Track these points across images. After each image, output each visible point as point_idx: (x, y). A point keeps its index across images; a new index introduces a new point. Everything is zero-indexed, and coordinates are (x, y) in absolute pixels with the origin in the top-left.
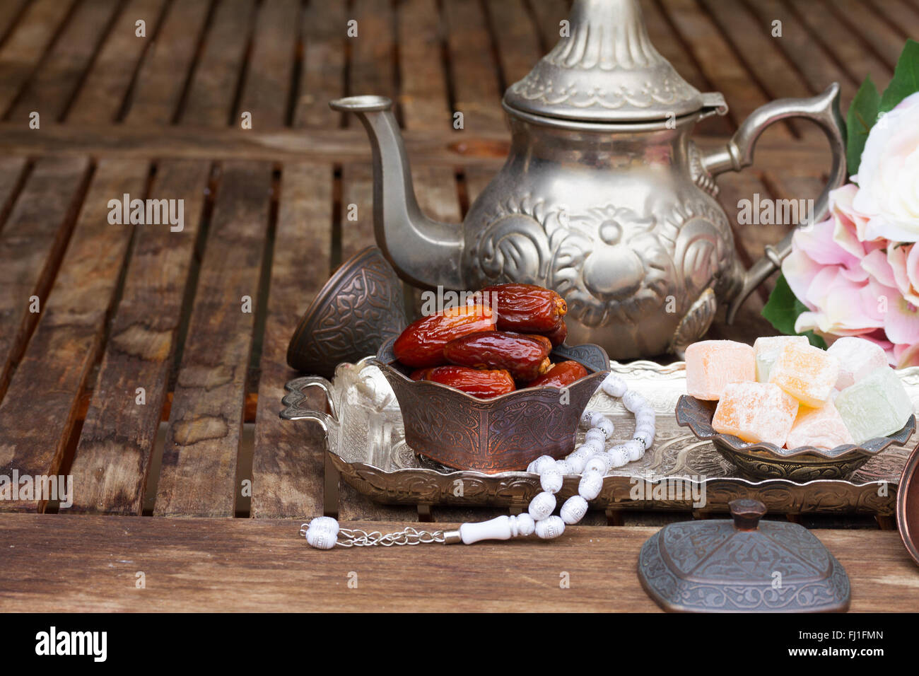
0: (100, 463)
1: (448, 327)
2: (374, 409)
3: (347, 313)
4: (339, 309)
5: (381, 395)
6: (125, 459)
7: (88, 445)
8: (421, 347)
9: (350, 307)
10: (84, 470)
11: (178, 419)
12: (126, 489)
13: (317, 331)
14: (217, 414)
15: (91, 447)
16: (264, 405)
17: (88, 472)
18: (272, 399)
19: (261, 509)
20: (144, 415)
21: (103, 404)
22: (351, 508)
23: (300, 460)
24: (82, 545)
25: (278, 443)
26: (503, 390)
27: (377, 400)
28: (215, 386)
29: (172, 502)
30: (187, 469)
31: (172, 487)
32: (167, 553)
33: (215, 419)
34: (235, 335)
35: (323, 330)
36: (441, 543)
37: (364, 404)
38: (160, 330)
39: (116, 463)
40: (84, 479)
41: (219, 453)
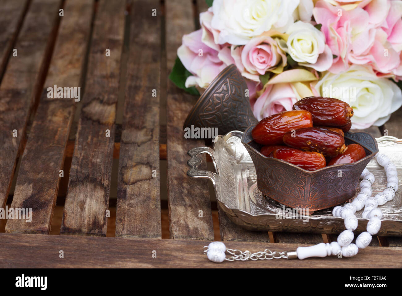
0: (82, 197)
1: (285, 123)
2: (235, 162)
3: (219, 104)
4: (215, 102)
5: (239, 154)
6: (96, 194)
7: (74, 184)
8: (269, 134)
9: (220, 100)
10: (73, 202)
11: (124, 165)
12: (98, 217)
13: (201, 114)
14: (146, 163)
15: (76, 185)
16: (172, 156)
17: (75, 204)
18: (176, 152)
19: (178, 232)
20: (105, 162)
21: (81, 154)
22: (230, 232)
23: (196, 196)
24: (75, 258)
25: (182, 183)
26: (319, 165)
27: (237, 157)
28: (143, 143)
29: (125, 226)
30: (132, 202)
31: (124, 215)
32: (126, 265)
33: (145, 166)
34: (151, 108)
35: (205, 114)
36: (286, 259)
37: (230, 159)
38: (108, 103)
39: (91, 197)
40: (74, 209)
41: (149, 191)
